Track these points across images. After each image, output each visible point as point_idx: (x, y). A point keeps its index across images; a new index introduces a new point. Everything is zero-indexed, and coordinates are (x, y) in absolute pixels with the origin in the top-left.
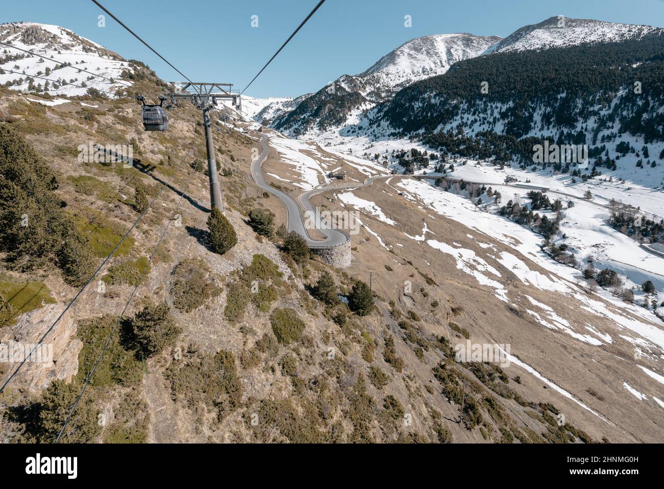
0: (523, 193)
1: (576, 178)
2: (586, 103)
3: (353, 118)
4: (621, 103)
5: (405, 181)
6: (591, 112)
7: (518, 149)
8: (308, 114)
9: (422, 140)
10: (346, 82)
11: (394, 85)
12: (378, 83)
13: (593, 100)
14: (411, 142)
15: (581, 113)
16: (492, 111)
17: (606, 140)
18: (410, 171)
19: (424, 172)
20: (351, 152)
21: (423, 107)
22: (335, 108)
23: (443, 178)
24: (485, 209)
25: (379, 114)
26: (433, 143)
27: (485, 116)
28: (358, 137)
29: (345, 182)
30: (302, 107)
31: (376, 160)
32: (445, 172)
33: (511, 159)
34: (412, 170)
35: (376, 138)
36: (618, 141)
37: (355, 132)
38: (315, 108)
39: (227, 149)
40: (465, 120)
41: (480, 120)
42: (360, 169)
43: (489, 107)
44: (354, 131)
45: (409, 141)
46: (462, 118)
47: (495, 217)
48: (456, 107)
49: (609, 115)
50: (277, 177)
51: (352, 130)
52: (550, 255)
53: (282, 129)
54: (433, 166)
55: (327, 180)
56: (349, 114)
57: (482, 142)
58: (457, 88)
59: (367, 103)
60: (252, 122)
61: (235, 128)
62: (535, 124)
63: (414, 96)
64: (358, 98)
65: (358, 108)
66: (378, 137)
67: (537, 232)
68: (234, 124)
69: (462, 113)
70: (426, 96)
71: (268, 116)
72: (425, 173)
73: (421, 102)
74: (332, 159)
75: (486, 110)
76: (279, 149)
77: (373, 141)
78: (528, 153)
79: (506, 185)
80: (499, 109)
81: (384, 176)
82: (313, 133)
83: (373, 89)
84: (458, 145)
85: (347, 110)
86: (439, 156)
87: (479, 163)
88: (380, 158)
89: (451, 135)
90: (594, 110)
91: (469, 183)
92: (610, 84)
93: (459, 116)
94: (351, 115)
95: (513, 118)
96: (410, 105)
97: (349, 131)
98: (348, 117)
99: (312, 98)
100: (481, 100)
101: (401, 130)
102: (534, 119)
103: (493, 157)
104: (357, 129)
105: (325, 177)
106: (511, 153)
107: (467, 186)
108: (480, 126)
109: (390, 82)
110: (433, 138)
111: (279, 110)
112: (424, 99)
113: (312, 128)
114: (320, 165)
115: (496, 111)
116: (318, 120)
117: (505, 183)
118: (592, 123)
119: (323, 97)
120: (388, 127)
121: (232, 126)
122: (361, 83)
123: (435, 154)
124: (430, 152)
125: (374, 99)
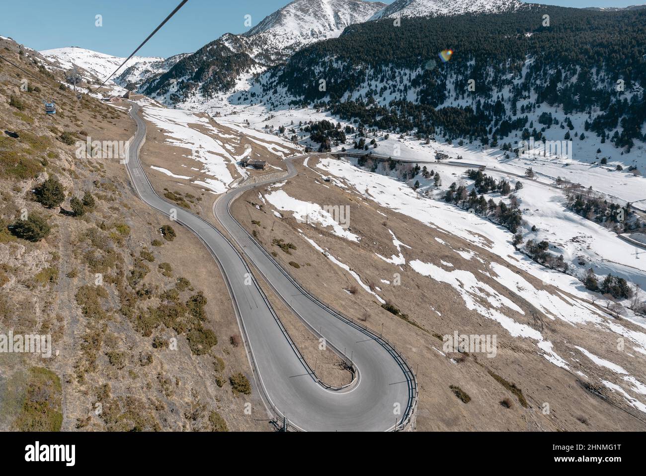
0: (461, 172)
1: (508, 152)
2: (498, 72)
3: (242, 83)
4: (531, 72)
5: (324, 161)
6: (504, 81)
7: (440, 120)
8: (187, 77)
9: (329, 110)
10: (230, 41)
11: (283, 47)
12: (266, 44)
13: (504, 68)
14: (318, 111)
15: (494, 82)
16: (401, 78)
17: (526, 111)
18: (326, 148)
19: (343, 148)
20: (248, 124)
21: (324, 72)
22: (221, 70)
23: (367, 155)
24: (427, 194)
25: (273, 79)
26: (344, 114)
27: (394, 83)
28: (252, 105)
29: (267, 173)
30: (178, 69)
31: (282, 135)
32: (367, 148)
33: (434, 132)
34: (329, 146)
35: (274, 107)
36: (539, 112)
37: (247, 99)
38: (196, 70)
39: (79, 129)
40: (373, 87)
41: (390, 88)
42: (270, 147)
43: (397, 74)
44: (245, 98)
45: (315, 111)
46: (370, 85)
47: (442, 204)
48: (362, 73)
49: (523, 83)
50: (169, 173)
51: (243, 97)
52: (530, 257)
53: (154, 95)
54: (351, 141)
55: (242, 171)
56: (238, 77)
57: (399, 113)
58: (359, 52)
59: (257, 66)
60: (113, 85)
61: (90, 94)
62: (449, 92)
63: (312, 59)
64: (247, 60)
65: (247, 72)
66: (277, 106)
67: (497, 222)
68: (88, 88)
69: (368, 79)
70: (326, 59)
71: (134, 78)
72: (344, 150)
73: (322, 66)
74: (232, 136)
75: (395, 77)
76: (161, 125)
77: (271, 110)
78: (452, 125)
79: (439, 163)
80: (408, 76)
81: (299, 155)
82: (195, 100)
83: (260, 51)
84: (374, 116)
85: (234, 74)
86: (355, 129)
87: (402, 137)
88: (286, 132)
89: (362, 104)
90: (507, 79)
91: (398, 161)
92: (516, 52)
93: (366, 83)
94: (240, 79)
95: (425, 86)
96: (310, 69)
97: (239, 99)
98: (236, 81)
99: (191, 58)
100: (387, 65)
101: (302, 97)
102: (447, 87)
103: (415, 130)
104: (249, 96)
105: (237, 166)
106: (433, 124)
107: (397, 165)
108: (391, 94)
109: (278, 43)
110: (343, 108)
111: (147, 71)
112: (324, 63)
113: (194, 94)
114: (224, 147)
115: (405, 78)
116: (200, 84)
117: (437, 160)
118: (506, 93)
119: (205, 58)
120: (286, 93)
121: (85, 91)
122: (247, 43)
123: (351, 126)
124: (344, 124)
125: (263, 62)
